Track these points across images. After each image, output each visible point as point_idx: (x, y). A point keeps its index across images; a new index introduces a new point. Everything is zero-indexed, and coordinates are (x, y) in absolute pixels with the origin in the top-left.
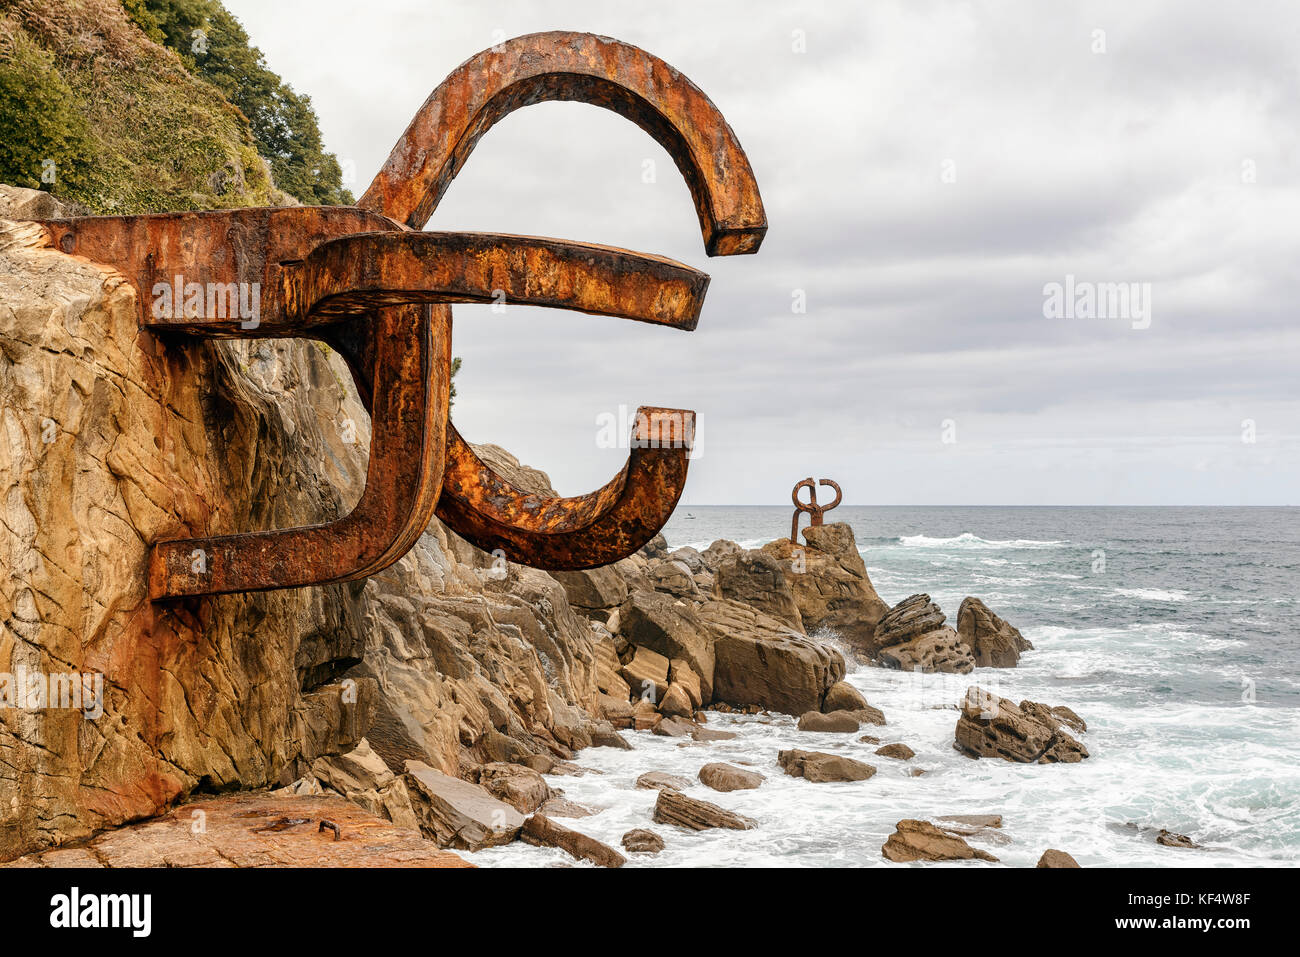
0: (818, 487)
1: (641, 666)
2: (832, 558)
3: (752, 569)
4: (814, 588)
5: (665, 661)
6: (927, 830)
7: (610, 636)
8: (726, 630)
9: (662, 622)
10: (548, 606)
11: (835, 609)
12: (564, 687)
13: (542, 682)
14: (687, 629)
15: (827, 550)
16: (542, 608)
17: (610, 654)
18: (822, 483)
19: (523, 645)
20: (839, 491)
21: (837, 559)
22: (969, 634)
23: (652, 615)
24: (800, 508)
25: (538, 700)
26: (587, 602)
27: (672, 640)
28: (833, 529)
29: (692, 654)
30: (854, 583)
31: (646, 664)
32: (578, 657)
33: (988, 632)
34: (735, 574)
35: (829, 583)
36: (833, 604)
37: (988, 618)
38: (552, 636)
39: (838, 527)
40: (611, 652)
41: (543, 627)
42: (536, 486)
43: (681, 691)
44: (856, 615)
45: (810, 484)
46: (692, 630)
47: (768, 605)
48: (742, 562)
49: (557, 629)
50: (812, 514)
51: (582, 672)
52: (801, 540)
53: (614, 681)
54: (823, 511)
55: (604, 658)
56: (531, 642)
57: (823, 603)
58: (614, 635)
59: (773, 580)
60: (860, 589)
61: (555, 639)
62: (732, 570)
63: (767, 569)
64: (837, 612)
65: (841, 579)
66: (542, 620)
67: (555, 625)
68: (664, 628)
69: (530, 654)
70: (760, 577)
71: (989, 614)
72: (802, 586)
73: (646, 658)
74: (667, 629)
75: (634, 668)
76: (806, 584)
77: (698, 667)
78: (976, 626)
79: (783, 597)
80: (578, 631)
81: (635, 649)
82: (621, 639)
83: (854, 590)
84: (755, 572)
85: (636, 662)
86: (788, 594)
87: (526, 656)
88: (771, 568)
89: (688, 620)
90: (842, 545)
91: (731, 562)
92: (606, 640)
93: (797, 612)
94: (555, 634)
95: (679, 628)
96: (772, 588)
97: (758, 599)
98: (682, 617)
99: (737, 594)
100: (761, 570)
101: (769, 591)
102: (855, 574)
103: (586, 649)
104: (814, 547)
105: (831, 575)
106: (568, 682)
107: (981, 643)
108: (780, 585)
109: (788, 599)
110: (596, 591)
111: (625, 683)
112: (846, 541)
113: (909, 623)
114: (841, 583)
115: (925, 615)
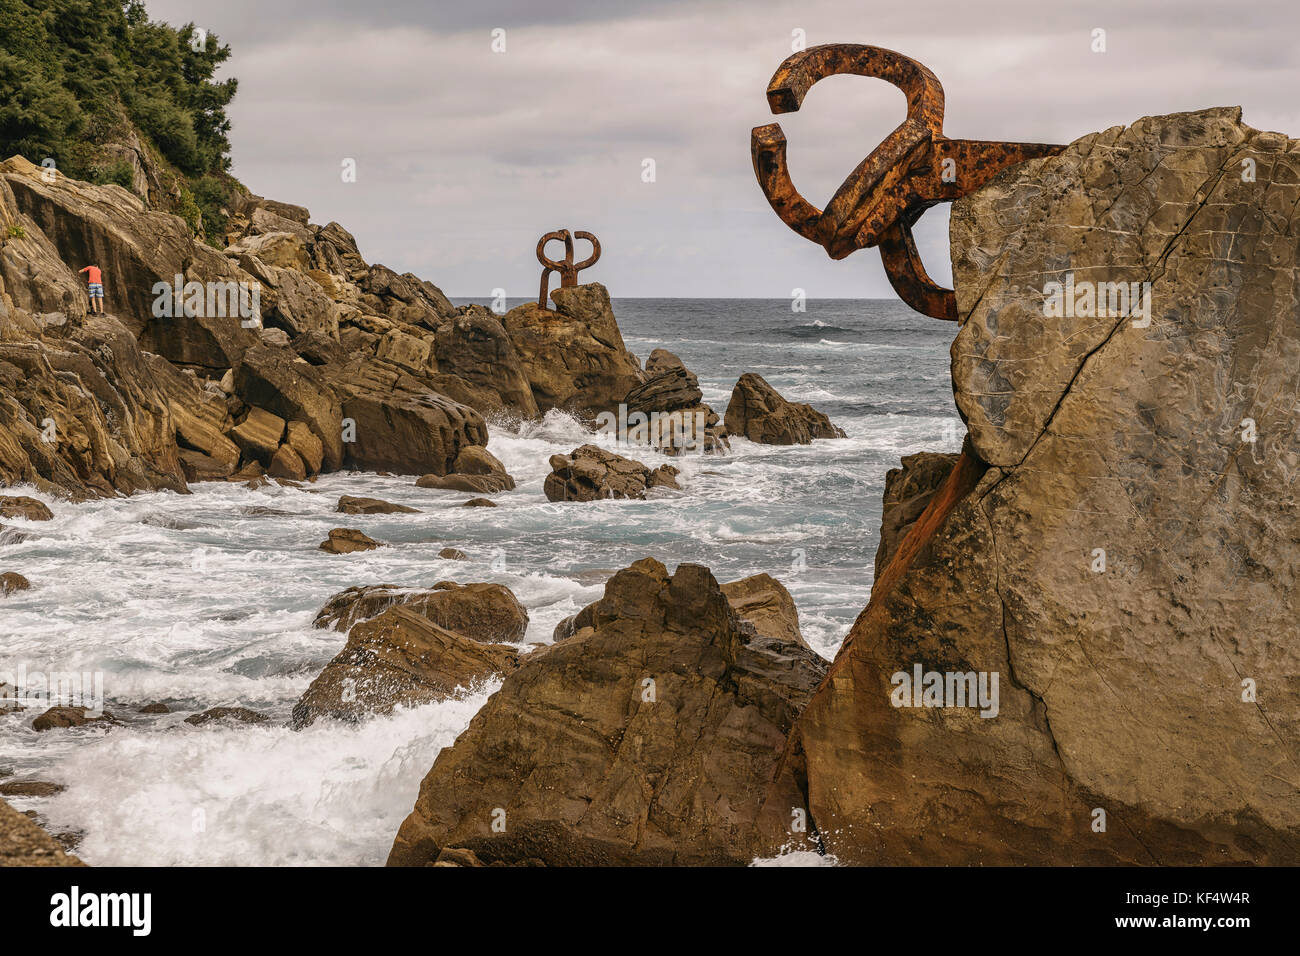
0: (575, 241)
1: (255, 428)
2: (581, 325)
3: (471, 336)
4: (558, 361)
5: (282, 423)
6: (356, 537)
7: (223, 396)
8: (355, 390)
9: (276, 380)
10: (108, 352)
11: (584, 386)
12: (127, 438)
13: (102, 431)
14: (306, 387)
15: (578, 316)
16: (103, 355)
17: (221, 415)
18: (579, 235)
19: (81, 392)
20: (597, 245)
21: (588, 327)
22: (738, 416)
23: (264, 373)
24: (548, 267)
25: (94, 448)
26: (211, 362)
27: (287, 400)
28: (585, 291)
29: (312, 414)
30: (606, 355)
31: (258, 425)
32: (146, 407)
33: (759, 413)
34: (451, 343)
35: (576, 355)
36: (581, 381)
37: (760, 396)
38: (113, 384)
39: (591, 289)
40: (221, 412)
41: (103, 374)
42: (160, 231)
43: (292, 453)
44: (609, 394)
45: (565, 237)
46: (312, 388)
47: (490, 379)
48: (460, 328)
49: (119, 377)
50: (562, 273)
51: (151, 423)
52: (552, 305)
53: (218, 443)
54: (577, 270)
55: (212, 419)
56: (91, 391)
57: (569, 379)
58: (228, 395)
59: (494, 349)
60: (611, 362)
61: (117, 387)
62: (449, 338)
63: (488, 336)
64: (587, 390)
65: (590, 350)
66: (102, 367)
67: (116, 373)
68: (278, 386)
69: (89, 401)
70: (479, 346)
71: (761, 392)
72: (544, 359)
73: (260, 420)
74: (281, 388)
75: (244, 430)
76: (549, 357)
77: (319, 429)
78: (746, 407)
79: (507, 369)
80: (151, 382)
81: (250, 409)
82: (235, 399)
83: (605, 362)
84: (474, 340)
85: (249, 424)
86: (513, 366)
87: (83, 403)
88: (492, 335)
89: (309, 379)
90: (595, 310)
91: (448, 328)
92: (216, 399)
93: (525, 387)
94: (116, 381)
95: (295, 386)
96: (494, 358)
97: (479, 372)
98: (301, 375)
99: (454, 366)
100: (481, 338)
101: (491, 362)
102: (607, 344)
103: (158, 400)
104: (563, 313)
105: (579, 345)
106: (132, 433)
107: (749, 425)
108: (504, 355)
109: (513, 372)
110: (219, 349)
111: (234, 445)
112: (599, 305)
113: (650, 399)
114: (590, 355)
115: (675, 391)
